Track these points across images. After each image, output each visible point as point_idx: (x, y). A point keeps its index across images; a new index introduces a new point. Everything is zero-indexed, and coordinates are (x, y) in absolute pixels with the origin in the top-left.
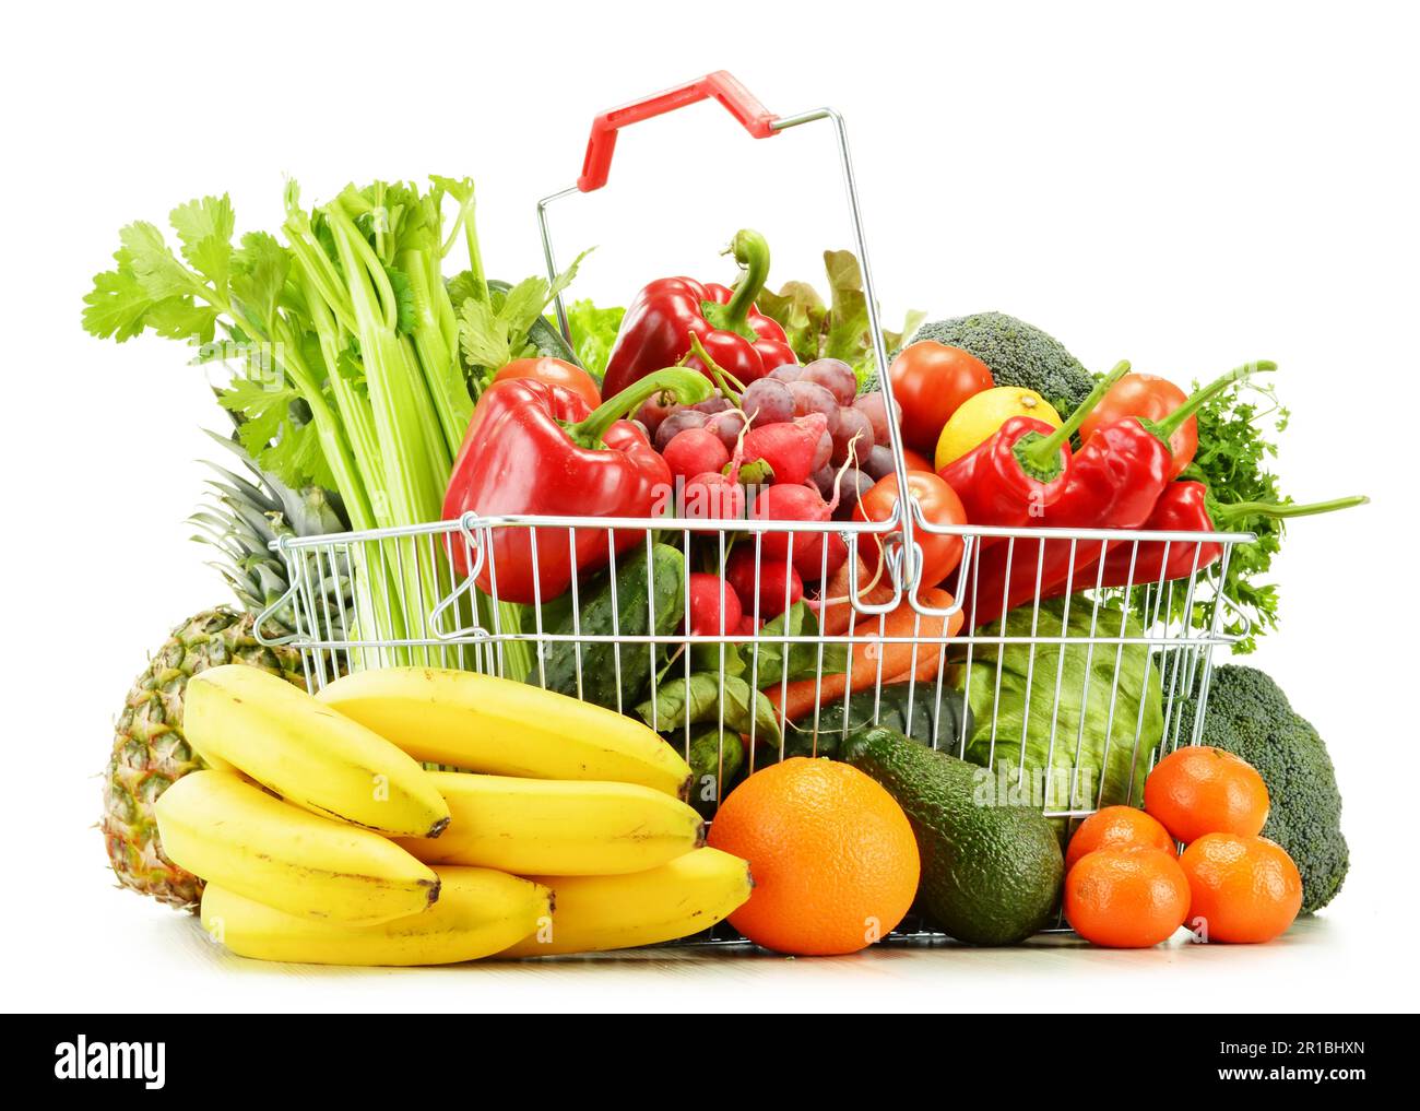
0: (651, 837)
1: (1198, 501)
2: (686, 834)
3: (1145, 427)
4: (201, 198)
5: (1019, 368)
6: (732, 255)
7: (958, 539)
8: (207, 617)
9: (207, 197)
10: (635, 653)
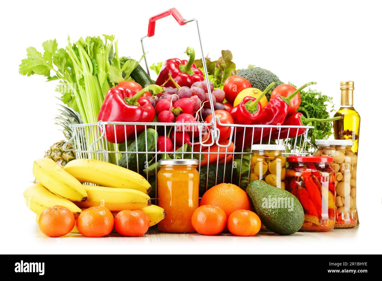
0: (136, 203)
1: (299, 117)
2: (145, 202)
3: (282, 99)
4: (49, 40)
5: (261, 82)
6: (186, 53)
7: (230, 127)
8: (58, 143)
9: (50, 40)
10: (142, 156)
